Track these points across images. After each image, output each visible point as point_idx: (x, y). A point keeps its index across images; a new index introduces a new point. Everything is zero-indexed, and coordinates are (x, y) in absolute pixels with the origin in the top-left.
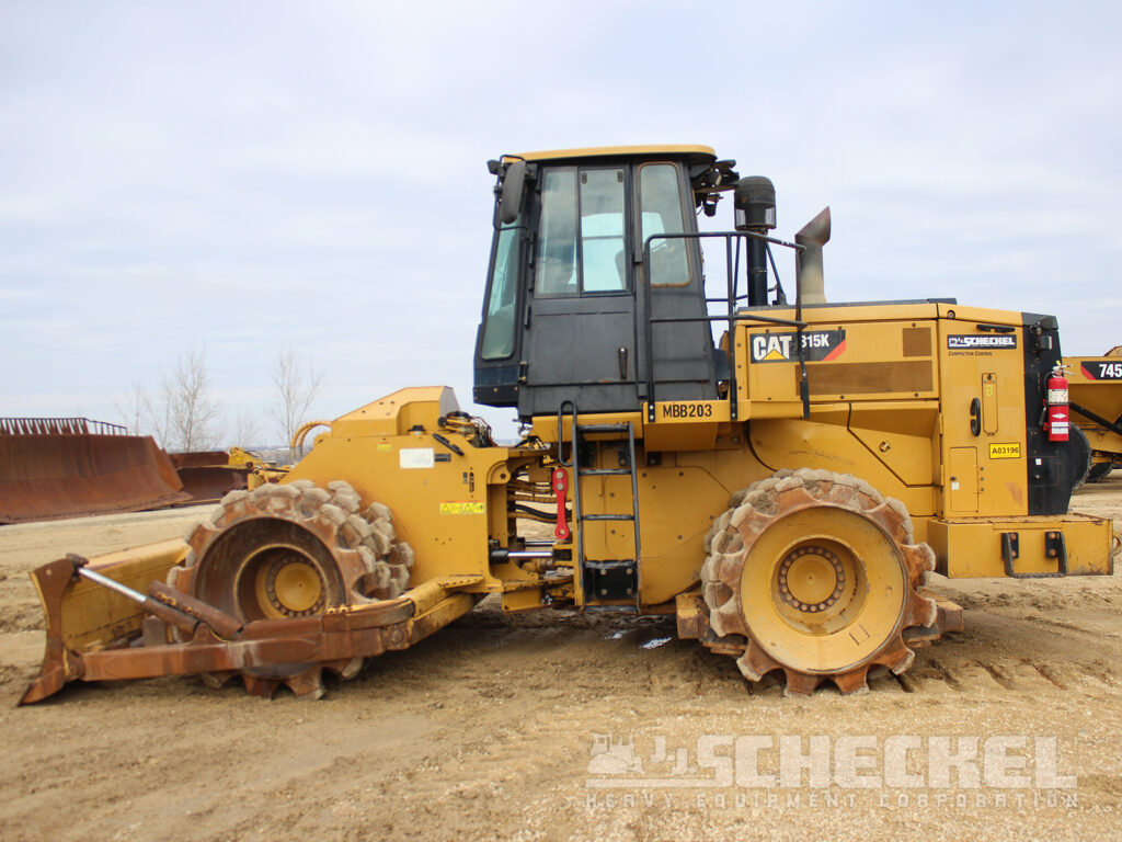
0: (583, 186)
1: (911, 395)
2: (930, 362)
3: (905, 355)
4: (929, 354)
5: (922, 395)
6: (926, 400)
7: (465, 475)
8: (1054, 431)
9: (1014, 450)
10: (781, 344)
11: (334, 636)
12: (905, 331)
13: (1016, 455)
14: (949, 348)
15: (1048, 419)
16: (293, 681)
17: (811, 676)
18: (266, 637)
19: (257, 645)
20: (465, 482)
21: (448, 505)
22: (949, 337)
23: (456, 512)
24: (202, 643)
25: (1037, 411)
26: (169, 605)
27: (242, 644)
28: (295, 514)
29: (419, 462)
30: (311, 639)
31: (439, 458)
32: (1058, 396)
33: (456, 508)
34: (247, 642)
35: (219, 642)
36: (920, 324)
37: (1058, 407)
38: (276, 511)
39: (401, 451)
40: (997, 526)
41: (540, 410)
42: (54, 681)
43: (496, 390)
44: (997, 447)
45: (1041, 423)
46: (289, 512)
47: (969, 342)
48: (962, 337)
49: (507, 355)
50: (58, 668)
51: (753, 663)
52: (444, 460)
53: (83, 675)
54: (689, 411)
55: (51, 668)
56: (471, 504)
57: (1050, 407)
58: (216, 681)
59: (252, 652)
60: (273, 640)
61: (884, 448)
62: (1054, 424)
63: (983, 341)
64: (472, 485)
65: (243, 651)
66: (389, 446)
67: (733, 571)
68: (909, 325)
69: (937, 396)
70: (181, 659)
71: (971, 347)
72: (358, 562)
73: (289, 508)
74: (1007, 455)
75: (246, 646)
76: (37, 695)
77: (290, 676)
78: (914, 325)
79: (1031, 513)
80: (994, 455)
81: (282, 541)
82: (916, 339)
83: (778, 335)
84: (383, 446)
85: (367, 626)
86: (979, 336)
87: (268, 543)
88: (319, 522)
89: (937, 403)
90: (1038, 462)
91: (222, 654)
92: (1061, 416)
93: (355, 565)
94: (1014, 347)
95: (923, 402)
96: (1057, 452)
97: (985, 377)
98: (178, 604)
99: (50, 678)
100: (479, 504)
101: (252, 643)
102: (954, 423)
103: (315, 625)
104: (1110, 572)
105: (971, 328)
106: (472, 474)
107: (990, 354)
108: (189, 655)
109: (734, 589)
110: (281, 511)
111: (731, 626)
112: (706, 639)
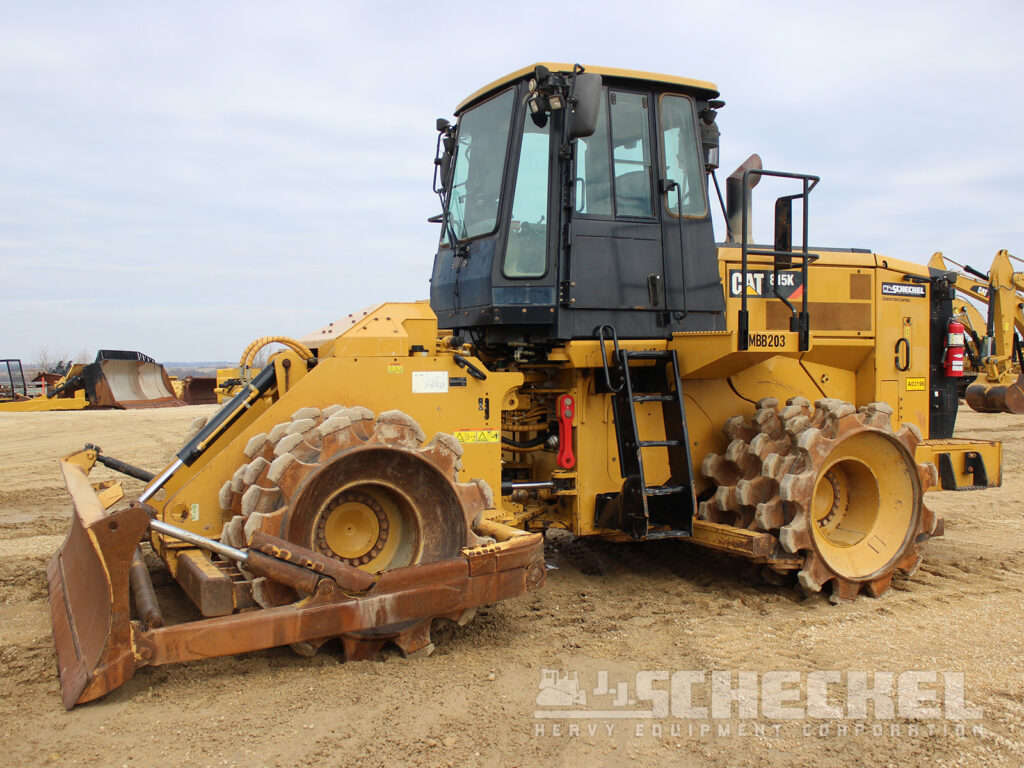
0: (612, 106)
1: (854, 333)
2: (869, 305)
3: (852, 297)
4: (869, 298)
5: (864, 333)
6: (865, 338)
7: (480, 401)
8: (954, 369)
9: (921, 384)
10: (755, 280)
11: (480, 580)
12: (852, 276)
13: (923, 388)
14: (883, 294)
15: (950, 359)
16: (402, 638)
17: (856, 583)
18: (404, 588)
19: (394, 598)
20: (480, 408)
21: (463, 433)
22: (884, 284)
23: (470, 441)
24: (327, 601)
25: (940, 351)
26: (282, 559)
27: (376, 599)
28: (410, 444)
29: (432, 386)
30: (455, 585)
31: (455, 382)
32: (956, 339)
33: (471, 437)
34: (383, 596)
35: (347, 600)
36: (864, 271)
37: (956, 348)
38: (387, 440)
39: (414, 373)
40: (934, 448)
41: (578, 334)
42: (120, 670)
43: (524, 310)
44: (911, 380)
45: (943, 361)
46: (404, 442)
47: (896, 289)
48: (892, 284)
49: (541, 274)
50: (124, 654)
51: (816, 575)
52: (459, 384)
53: (153, 658)
54: (768, 341)
55: (115, 653)
56: (486, 432)
57: (950, 348)
58: (310, 648)
59: (388, 607)
60: (413, 591)
61: (824, 379)
62: (954, 363)
63: (904, 289)
64: (487, 412)
65: (376, 607)
66: (401, 367)
67: (805, 490)
68: (854, 271)
69: (873, 335)
70: (299, 623)
71: (897, 294)
72: (478, 496)
73: (403, 437)
74: (917, 388)
75: (381, 601)
76: (96, 692)
77: (401, 632)
78: (859, 271)
79: (930, 438)
80: (909, 388)
81: (372, 476)
82: (860, 284)
83: (753, 272)
84: (394, 367)
85: (516, 565)
86: (902, 285)
87: (355, 479)
88: (437, 452)
89: (873, 340)
90: (936, 394)
91: (350, 613)
92: (960, 356)
93: (475, 501)
94: (923, 296)
95: (864, 340)
96: (948, 386)
97: (905, 320)
98: (292, 557)
99: (115, 666)
100: (493, 433)
101: (389, 596)
102: (884, 359)
103: (461, 569)
104: (999, 485)
105: (897, 277)
106: (487, 401)
107: (908, 301)
108: (309, 618)
109: (805, 507)
110: (394, 441)
111: (802, 543)
112: (771, 556)
